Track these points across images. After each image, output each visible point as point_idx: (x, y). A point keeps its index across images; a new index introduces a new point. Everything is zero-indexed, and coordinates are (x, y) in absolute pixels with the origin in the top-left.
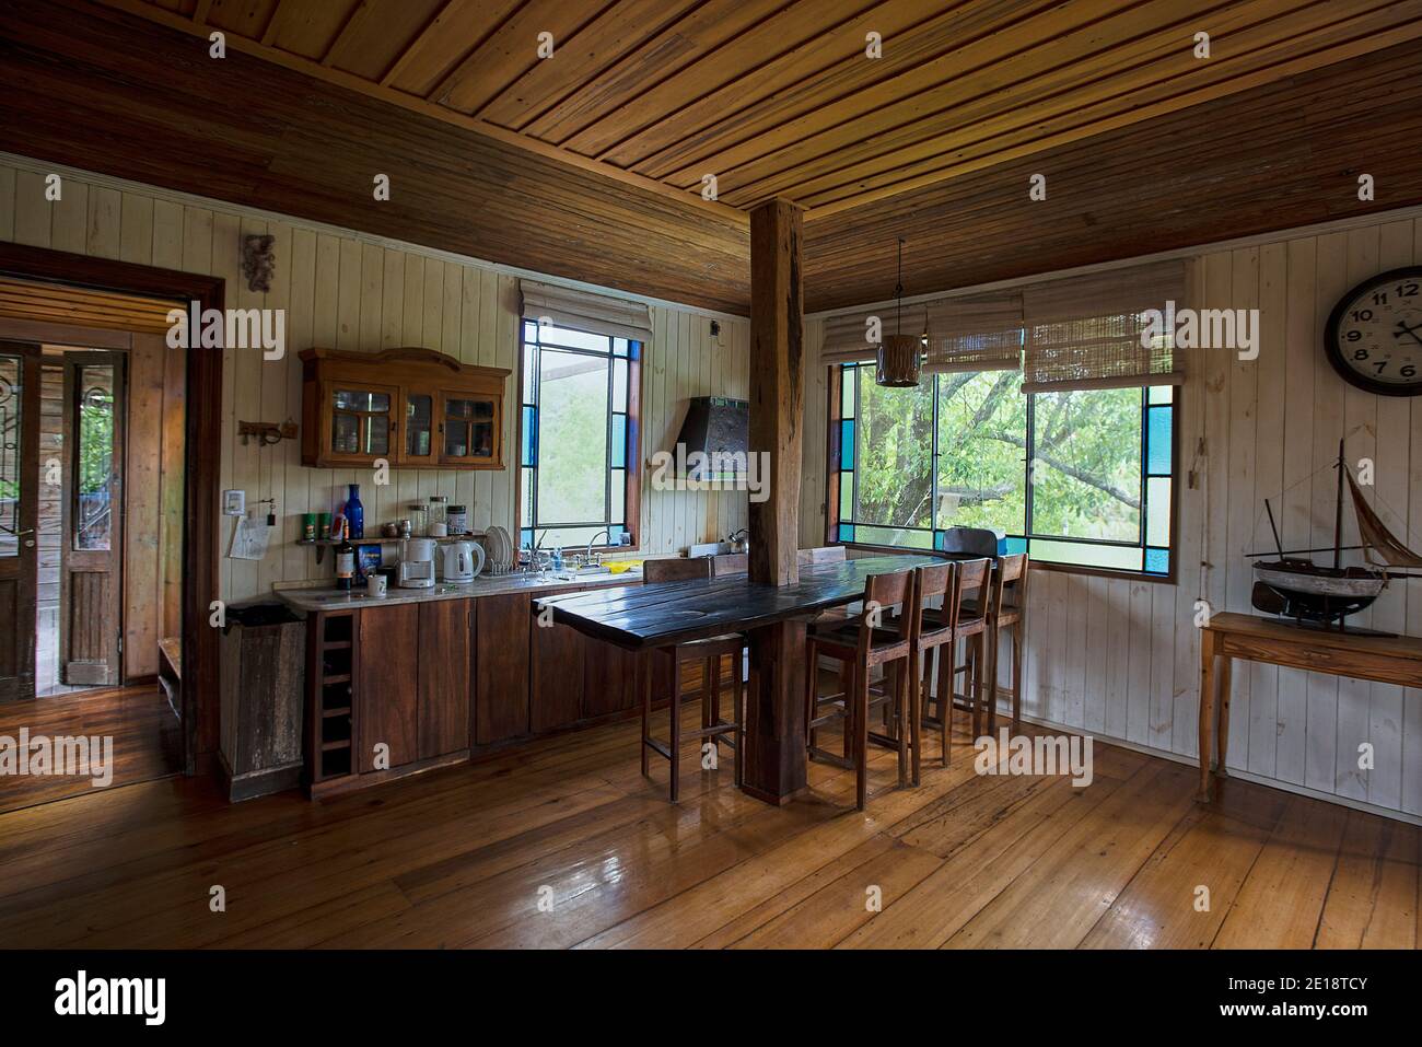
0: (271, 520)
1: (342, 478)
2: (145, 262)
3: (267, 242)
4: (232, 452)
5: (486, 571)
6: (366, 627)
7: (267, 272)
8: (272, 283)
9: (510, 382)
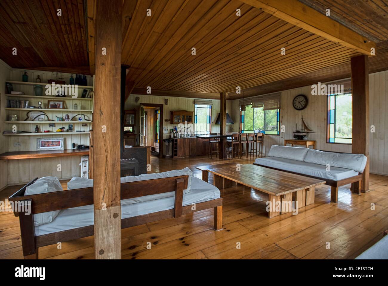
0: (168, 130)
1: (175, 125)
2: (156, 103)
3: (167, 100)
4: (164, 123)
6: (178, 141)
7: (167, 103)
8: (168, 104)
9: (194, 113)
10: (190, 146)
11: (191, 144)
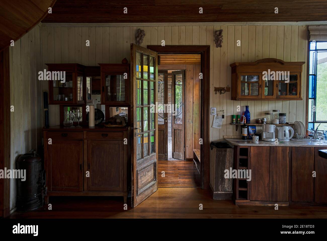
0: (223, 117)
1: (244, 103)
2: (191, 44)
3: (221, 31)
4: (213, 97)
5: (295, 137)
6: (252, 152)
7: (221, 41)
8: (222, 44)
9: (304, 67)
10: (293, 170)
11: (294, 164)
